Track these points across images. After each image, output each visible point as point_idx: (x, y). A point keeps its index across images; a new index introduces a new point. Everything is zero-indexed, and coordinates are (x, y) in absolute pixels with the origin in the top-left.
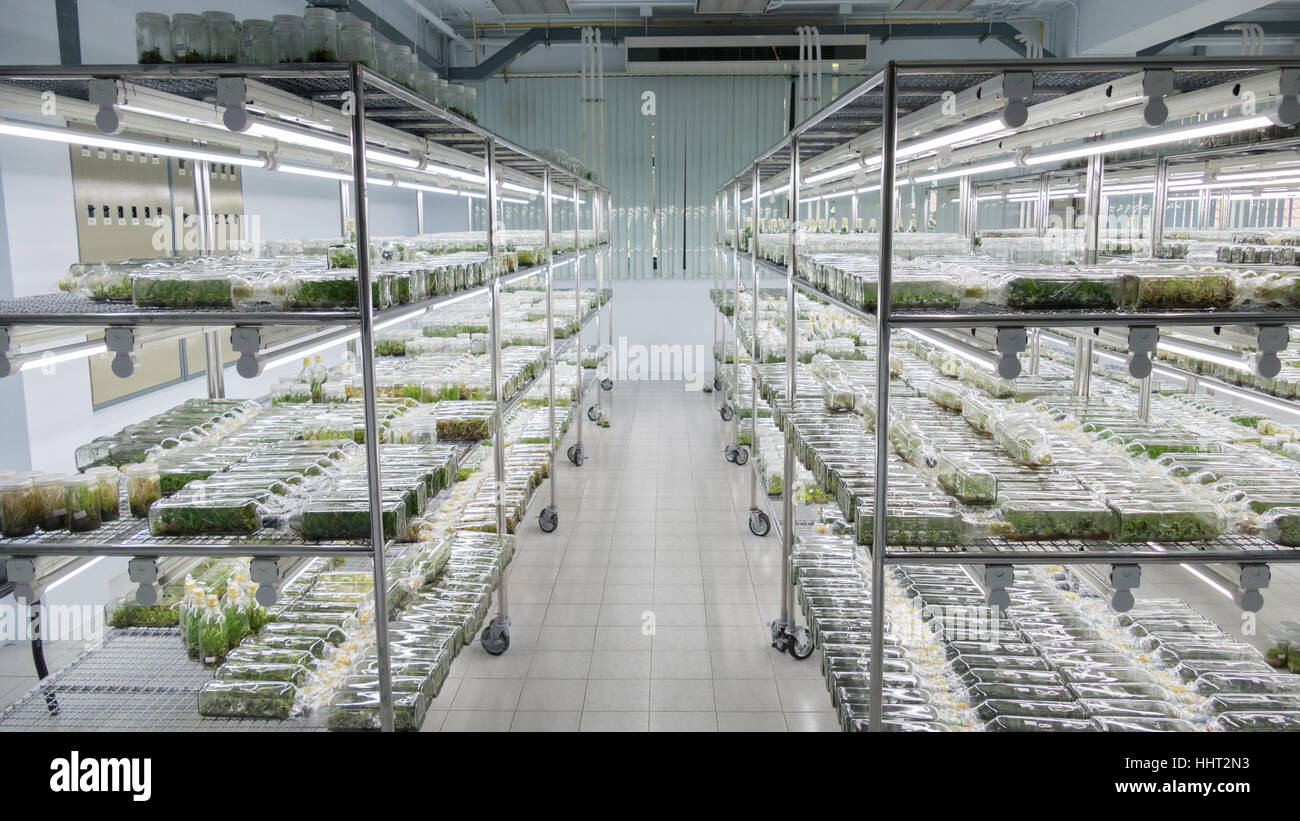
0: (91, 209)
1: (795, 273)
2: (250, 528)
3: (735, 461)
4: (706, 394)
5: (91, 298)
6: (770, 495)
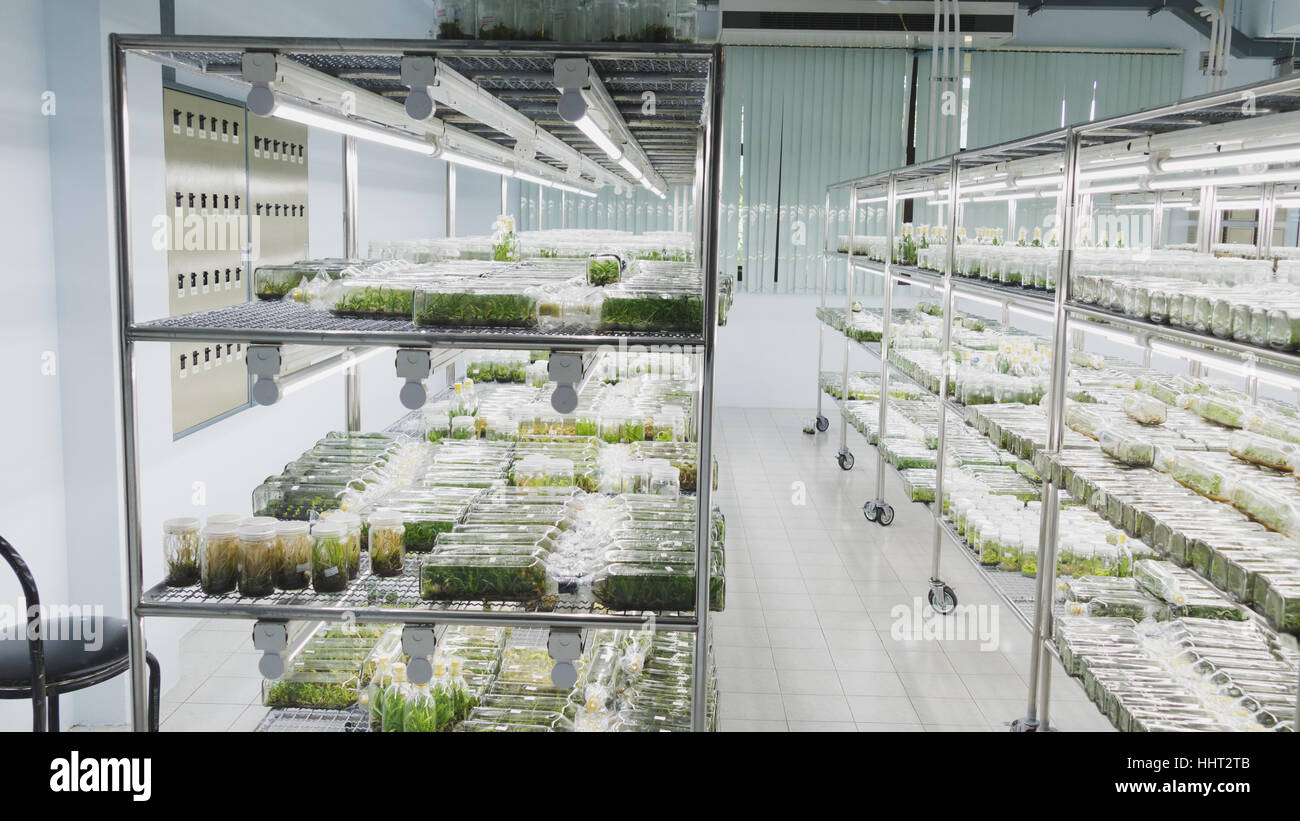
0: (179, 197)
1: (1069, 297)
2: (540, 592)
3: (878, 519)
4: (806, 436)
5: (332, 312)
6: (983, 564)
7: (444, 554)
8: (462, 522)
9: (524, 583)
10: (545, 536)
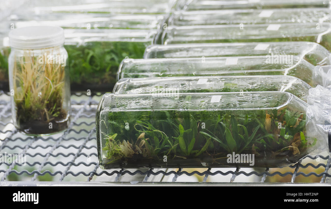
7: (134, 93)
8: (159, 42)
9: (271, 136)
10: (300, 59)
